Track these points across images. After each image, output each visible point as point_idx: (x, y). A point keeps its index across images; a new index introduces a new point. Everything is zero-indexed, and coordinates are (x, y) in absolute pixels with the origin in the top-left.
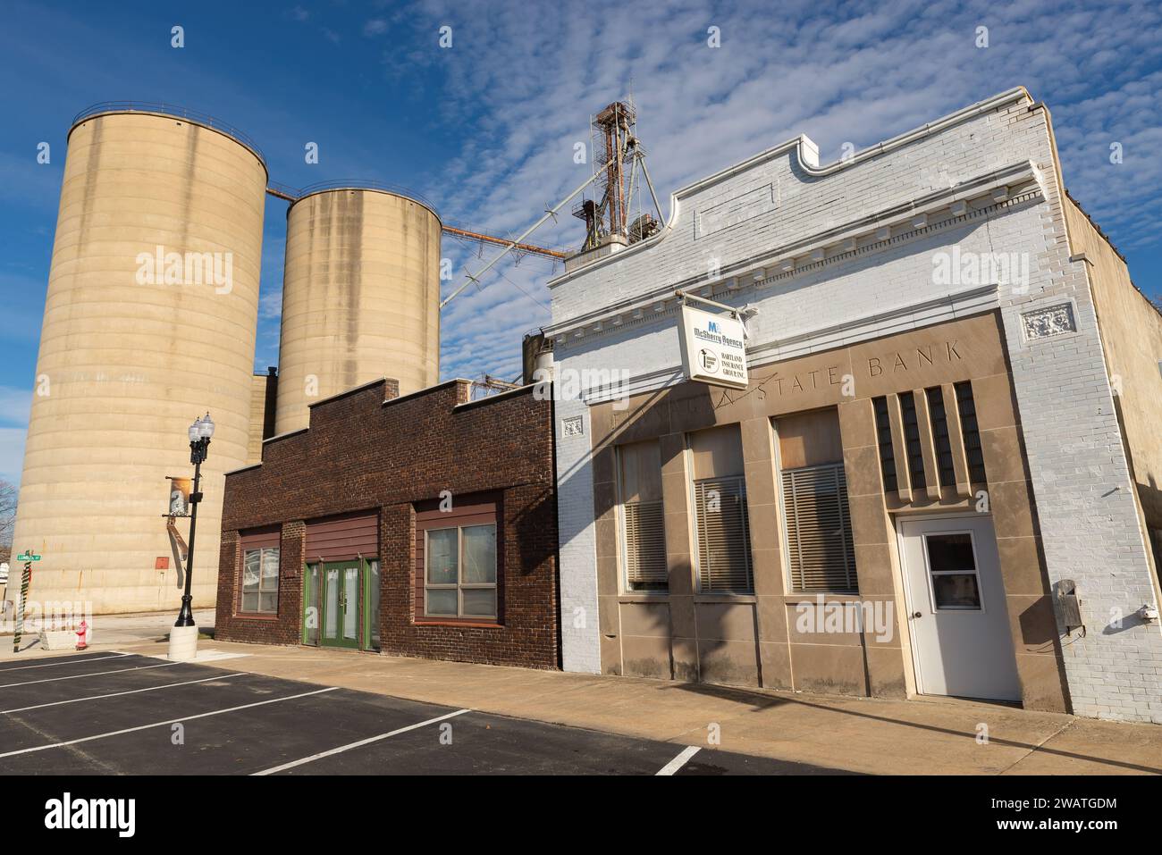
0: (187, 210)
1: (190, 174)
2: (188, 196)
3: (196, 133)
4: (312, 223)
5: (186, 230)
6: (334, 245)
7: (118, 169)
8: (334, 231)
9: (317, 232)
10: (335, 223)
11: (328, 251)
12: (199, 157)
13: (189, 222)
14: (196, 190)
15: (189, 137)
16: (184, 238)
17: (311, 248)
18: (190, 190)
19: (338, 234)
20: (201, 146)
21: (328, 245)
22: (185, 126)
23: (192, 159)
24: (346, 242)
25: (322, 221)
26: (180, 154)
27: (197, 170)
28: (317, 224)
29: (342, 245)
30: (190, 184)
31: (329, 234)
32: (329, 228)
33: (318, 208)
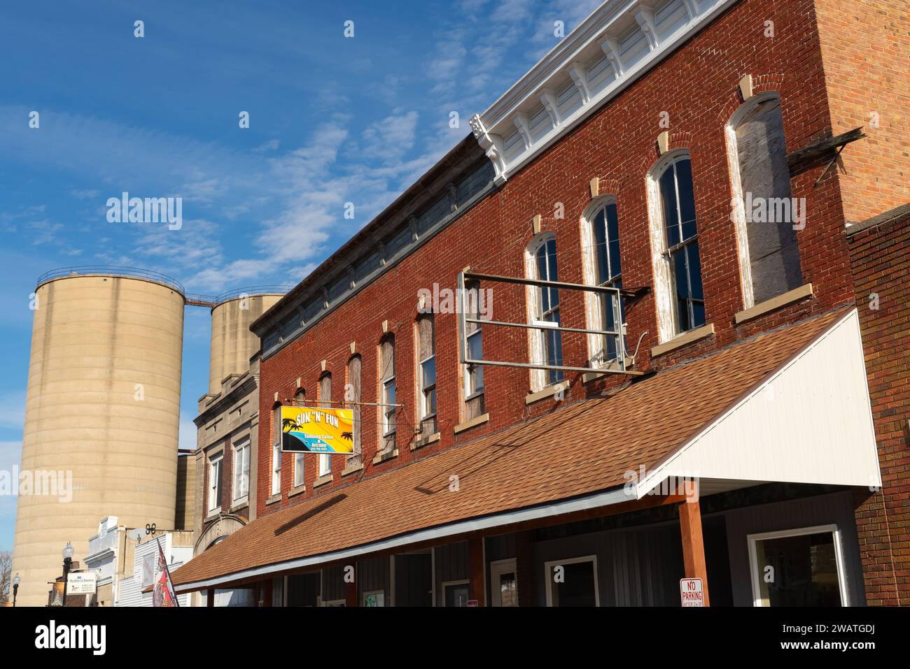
0: (113, 349)
1: (114, 318)
2: (113, 337)
3: (118, 284)
4: (224, 328)
5: (112, 365)
6: (240, 348)
7: (64, 324)
8: (240, 335)
9: (228, 336)
10: (240, 328)
11: (236, 353)
12: (121, 303)
13: (114, 358)
14: (119, 330)
15: (113, 289)
16: (111, 372)
17: (223, 351)
18: (114, 331)
19: (243, 337)
20: (122, 294)
21: (236, 348)
22: (110, 280)
23: (116, 306)
24: (249, 344)
25: (231, 326)
26: (106, 304)
27: (120, 315)
28: (228, 329)
29: (246, 347)
30: (115, 327)
31: (236, 338)
32: (236, 333)
33: (228, 315)
